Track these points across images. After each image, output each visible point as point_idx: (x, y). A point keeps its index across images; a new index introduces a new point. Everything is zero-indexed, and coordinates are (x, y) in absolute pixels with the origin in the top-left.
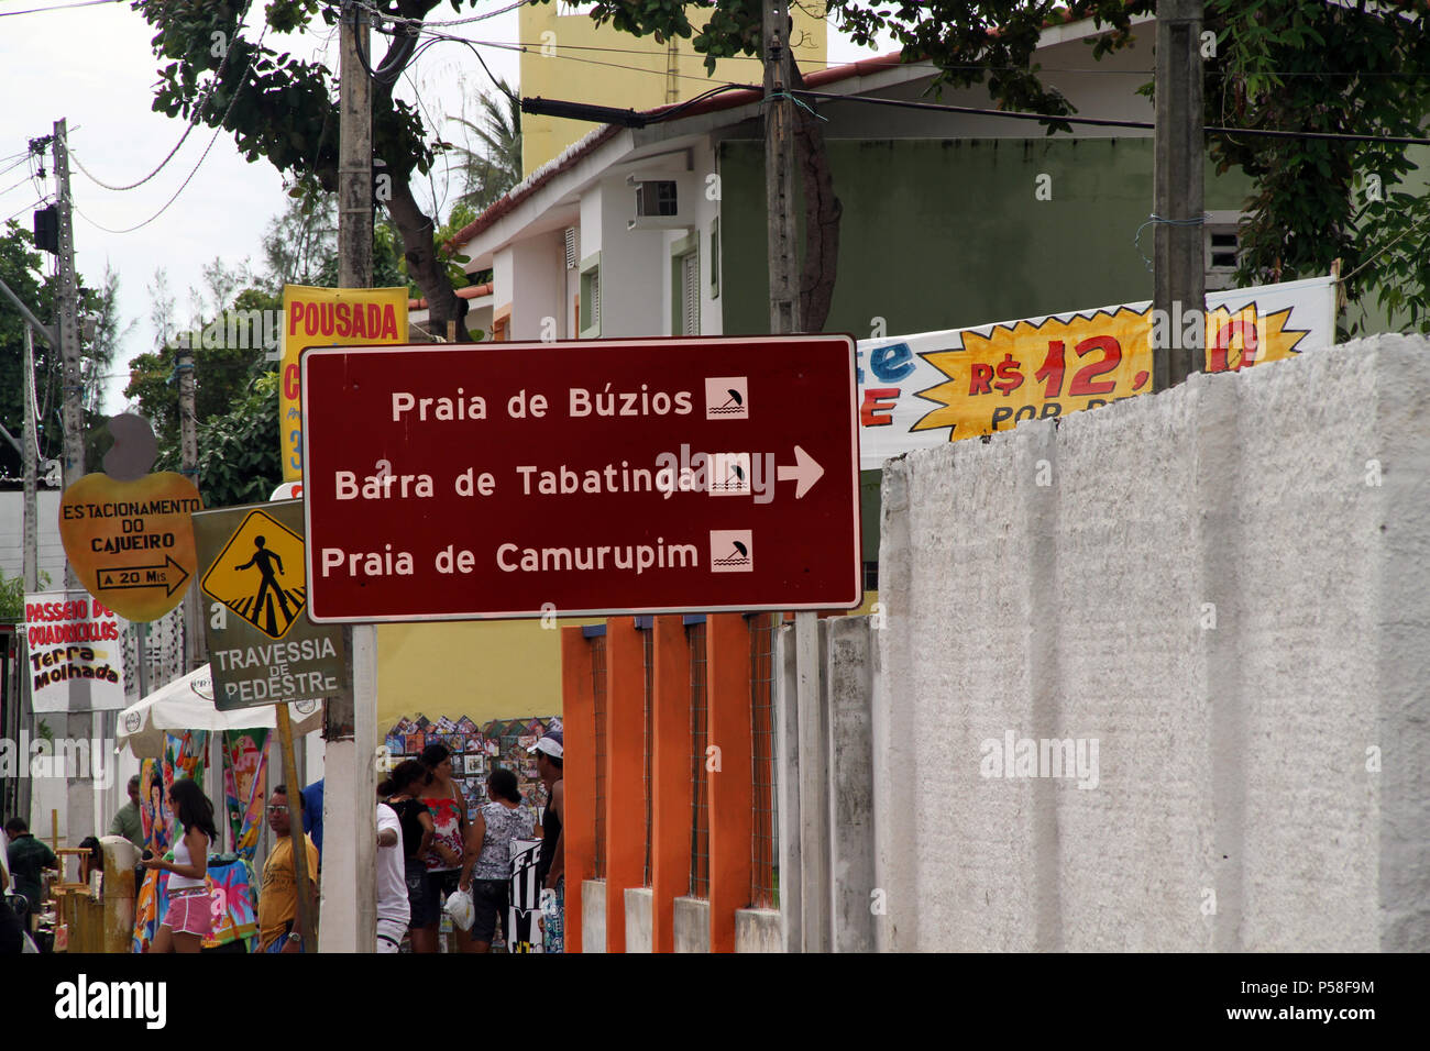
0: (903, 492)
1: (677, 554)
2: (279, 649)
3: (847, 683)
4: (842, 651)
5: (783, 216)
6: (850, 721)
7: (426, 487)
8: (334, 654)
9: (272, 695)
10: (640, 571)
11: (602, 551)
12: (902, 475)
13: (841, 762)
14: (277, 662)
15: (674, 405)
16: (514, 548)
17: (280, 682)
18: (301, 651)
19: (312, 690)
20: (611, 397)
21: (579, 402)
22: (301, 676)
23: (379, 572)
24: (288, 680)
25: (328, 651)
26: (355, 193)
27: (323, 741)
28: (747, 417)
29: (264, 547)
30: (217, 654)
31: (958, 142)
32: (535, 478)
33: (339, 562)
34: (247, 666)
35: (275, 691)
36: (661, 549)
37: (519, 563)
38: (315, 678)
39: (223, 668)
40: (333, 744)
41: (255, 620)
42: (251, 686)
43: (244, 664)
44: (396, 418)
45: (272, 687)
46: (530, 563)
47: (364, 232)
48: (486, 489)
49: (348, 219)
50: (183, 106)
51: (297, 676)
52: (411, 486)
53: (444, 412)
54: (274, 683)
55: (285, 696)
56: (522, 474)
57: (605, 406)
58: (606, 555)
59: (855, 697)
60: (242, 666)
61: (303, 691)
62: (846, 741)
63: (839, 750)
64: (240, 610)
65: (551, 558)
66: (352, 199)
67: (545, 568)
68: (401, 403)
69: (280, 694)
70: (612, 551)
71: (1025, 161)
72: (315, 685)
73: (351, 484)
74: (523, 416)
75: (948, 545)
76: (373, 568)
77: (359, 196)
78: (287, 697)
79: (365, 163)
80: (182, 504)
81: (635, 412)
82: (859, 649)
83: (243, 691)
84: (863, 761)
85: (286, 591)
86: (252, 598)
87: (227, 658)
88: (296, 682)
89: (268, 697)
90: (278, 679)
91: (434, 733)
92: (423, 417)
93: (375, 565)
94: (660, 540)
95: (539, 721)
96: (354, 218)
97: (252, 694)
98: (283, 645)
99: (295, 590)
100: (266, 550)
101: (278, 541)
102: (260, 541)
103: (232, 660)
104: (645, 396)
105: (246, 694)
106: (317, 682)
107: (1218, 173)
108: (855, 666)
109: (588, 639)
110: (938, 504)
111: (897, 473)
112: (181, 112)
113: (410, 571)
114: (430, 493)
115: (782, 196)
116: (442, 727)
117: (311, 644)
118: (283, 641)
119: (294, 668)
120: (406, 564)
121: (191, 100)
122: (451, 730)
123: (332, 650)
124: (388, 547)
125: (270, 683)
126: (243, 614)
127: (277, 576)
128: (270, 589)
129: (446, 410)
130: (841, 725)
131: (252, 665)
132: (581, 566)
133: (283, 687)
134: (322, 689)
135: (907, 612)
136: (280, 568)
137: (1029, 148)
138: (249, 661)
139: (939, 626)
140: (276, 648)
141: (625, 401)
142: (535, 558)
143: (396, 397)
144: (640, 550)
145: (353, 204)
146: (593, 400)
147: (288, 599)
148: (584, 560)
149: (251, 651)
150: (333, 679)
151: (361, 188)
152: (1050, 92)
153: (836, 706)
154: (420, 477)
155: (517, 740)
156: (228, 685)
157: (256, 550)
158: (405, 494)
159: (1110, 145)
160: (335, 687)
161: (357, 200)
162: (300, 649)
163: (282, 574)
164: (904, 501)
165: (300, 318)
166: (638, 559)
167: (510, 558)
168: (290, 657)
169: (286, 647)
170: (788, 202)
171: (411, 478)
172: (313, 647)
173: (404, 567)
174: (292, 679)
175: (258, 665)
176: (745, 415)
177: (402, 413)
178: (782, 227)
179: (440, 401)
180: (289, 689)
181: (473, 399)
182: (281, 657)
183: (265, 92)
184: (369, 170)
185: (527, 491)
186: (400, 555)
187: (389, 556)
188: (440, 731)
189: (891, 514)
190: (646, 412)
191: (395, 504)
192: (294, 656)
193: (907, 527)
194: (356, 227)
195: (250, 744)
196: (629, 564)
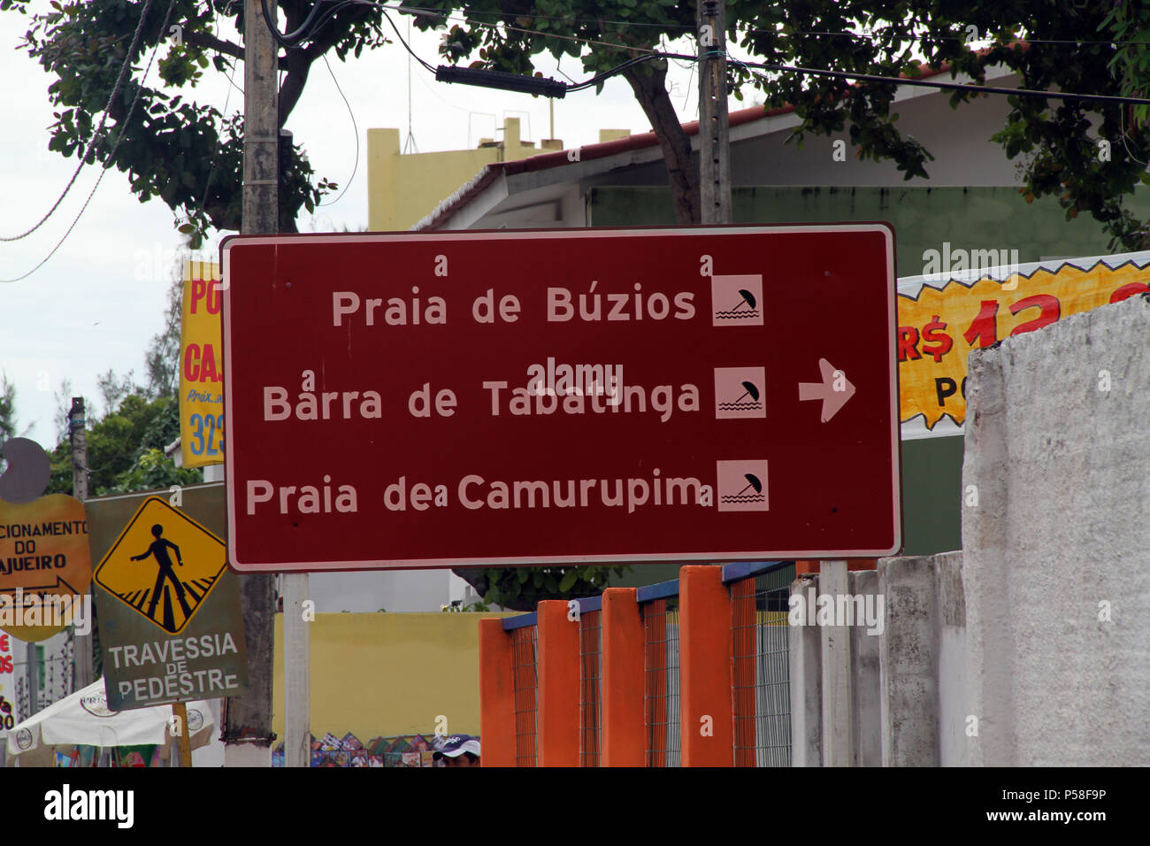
0: (997, 391)
1: (677, 489)
2: (177, 645)
3: (906, 640)
4: (900, 601)
5: (717, 183)
6: (911, 689)
7: (373, 406)
8: (235, 651)
9: (169, 694)
10: (631, 510)
11: (587, 484)
12: (995, 367)
13: (900, 741)
14: (175, 658)
15: (674, 308)
16: (479, 480)
17: (177, 681)
18: (200, 648)
19: (212, 688)
20: (597, 298)
21: (559, 304)
22: (200, 674)
23: (315, 509)
24: (186, 679)
25: (229, 647)
26: (260, 164)
27: (222, 744)
28: (762, 323)
29: (162, 537)
30: (111, 650)
31: (817, 190)
32: (506, 396)
33: (266, 497)
34: (142, 663)
35: (172, 690)
36: (657, 482)
37: (485, 499)
38: (215, 676)
39: (117, 666)
40: (233, 747)
41: (151, 614)
42: (146, 685)
43: (139, 661)
44: (337, 322)
45: (168, 686)
46: (498, 499)
47: (269, 205)
48: (446, 408)
49: (253, 191)
50: (77, 147)
51: (195, 674)
52: (355, 405)
53: (396, 316)
54: (170, 681)
55: (182, 695)
56: (489, 391)
57: (590, 309)
58: (590, 490)
59: (917, 658)
60: (137, 664)
61: (202, 690)
62: (906, 714)
63: (896, 726)
64: (136, 603)
65: (524, 493)
66: (258, 170)
67: (517, 505)
68: (343, 304)
69: (176, 694)
70: (598, 485)
71: (882, 208)
72: (214, 683)
73: (283, 402)
74: (492, 321)
75: (1076, 449)
76: (309, 504)
77: (264, 167)
78: (184, 696)
79: (271, 132)
80: (73, 526)
81: (626, 317)
82: (922, 598)
83: (138, 690)
84: (929, 739)
85: (185, 584)
86: (148, 591)
87: (121, 654)
88: (195, 680)
89: (164, 697)
90: (175, 677)
91: (319, 749)
92: (370, 321)
93: (311, 501)
94: (657, 472)
95: (422, 738)
96: (259, 189)
97: (147, 693)
98: (181, 641)
99: (193, 582)
100: (164, 540)
101: (176, 530)
102: (157, 530)
103: (127, 657)
104: (638, 297)
105: (141, 694)
106: (217, 680)
107: (1069, 217)
108: (917, 619)
109: (509, 632)
110: (1061, 397)
111: (990, 365)
112: (76, 151)
113: (353, 508)
114: (378, 414)
115: (717, 161)
116: (328, 744)
117: (210, 639)
118: (180, 637)
119: (192, 666)
120: (348, 500)
121: (86, 141)
122: (336, 747)
123: (233, 647)
124: (327, 479)
125: (167, 682)
126: (139, 607)
127: (175, 567)
128: (167, 581)
129: (397, 313)
130: (900, 694)
131: (148, 662)
132: (560, 503)
133: (180, 685)
134: (221, 687)
135: (1003, 543)
136: (179, 558)
137: (885, 196)
138: (144, 658)
139: (1060, 556)
140: (173, 644)
141: (615, 302)
142: (505, 493)
143: (337, 297)
144: (632, 483)
145: (258, 176)
146: (575, 302)
147: (186, 592)
148: (564, 496)
149: (146, 647)
150: (234, 677)
151: (267, 159)
152: (908, 140)
153: (894, 670)
154: (366, 395)
155: (401, 757)
156: (121, 684)
157: (153, 539)
158: (347, 414)
159: (962, 192)
160: (235, 686)
161: (262, 171)
162: (199, 645)
163: (181, 565)
164: (999, 401)
165: (201, 296)
166: (629, 494)
167: (475, 492)
168: (188, 654)
169: (184, 642)
170: (723, 167)
171: (355, 395)
172: (213, 643)
173: (346, 503)
174: (190, 677)
175: (154, 661)
176: (759, 321)
177: (344, 316)
178: (716, 194)
179: (391, 302)
180: (187, 688)
181: (431, 300)
182: (178, 654)
183: (157, 133)
184: (275, 139)
185: (496, 411)
186: (341, 489)
187: (327, 490)
188: (325, 748)
189: (981, 418)
190: (639, 316)
191: (335, 428)
192: (193, 652)
193: (1003, 434)
194: (262, 200)
195: (139, 760)
196: (618, 501)
